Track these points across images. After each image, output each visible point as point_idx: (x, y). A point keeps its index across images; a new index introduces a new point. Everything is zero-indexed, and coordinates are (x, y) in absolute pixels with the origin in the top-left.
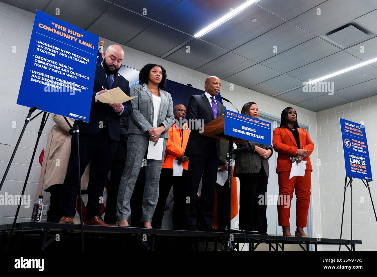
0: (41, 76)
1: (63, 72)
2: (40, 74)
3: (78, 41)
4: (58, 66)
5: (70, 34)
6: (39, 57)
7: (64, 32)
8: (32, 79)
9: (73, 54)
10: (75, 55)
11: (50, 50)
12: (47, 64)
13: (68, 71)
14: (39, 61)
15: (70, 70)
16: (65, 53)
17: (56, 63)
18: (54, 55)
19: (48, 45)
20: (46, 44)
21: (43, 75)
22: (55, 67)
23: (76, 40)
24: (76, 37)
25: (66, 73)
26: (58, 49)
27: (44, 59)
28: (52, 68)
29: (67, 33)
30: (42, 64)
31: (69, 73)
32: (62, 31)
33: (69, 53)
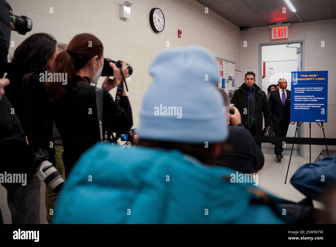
0: (299, 106)
1: (309, 100)
2: (298, 104)
3: (315, 79)
4: (306, 97)
5: (310, 77)
6: (296, 96)
7: (307, 77)
8: (295, 108)
9: (313, 88)
10: (314, 88)
11: (301, 90)
12: (300, 98)
13: (312, 98)
14: (296, 98)
15: (313, 97)
16: (309, 89)
17: (305, 96)
18: (304, 92)
19: (300, 88)
20: (299, 88)
21: (299, 104)
22: (304, 98)
23: (314, 79)
24: (314, 77)
25: (311, 100)
26: (305, 88)
27: (299, 96)
28: (303, 99)
29: (308, 77)
30: (298, 99)
31: (313, 99)
32: (306, 78)
33: (311, 88)
